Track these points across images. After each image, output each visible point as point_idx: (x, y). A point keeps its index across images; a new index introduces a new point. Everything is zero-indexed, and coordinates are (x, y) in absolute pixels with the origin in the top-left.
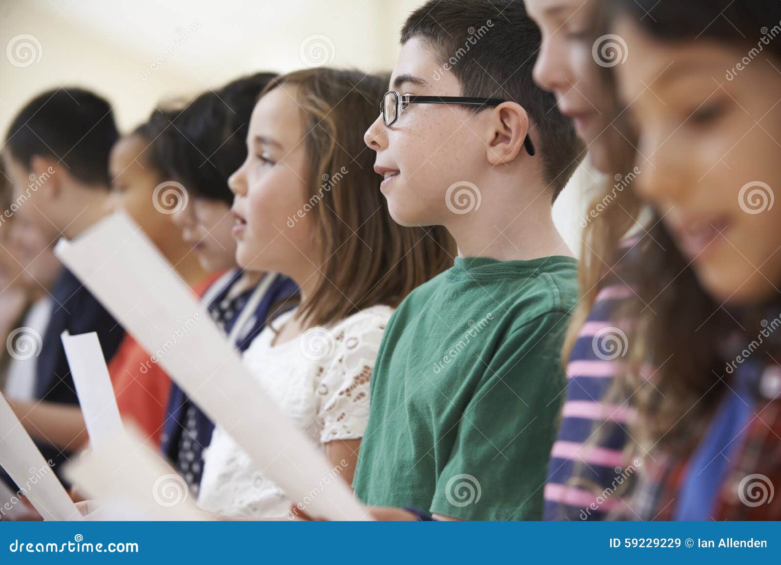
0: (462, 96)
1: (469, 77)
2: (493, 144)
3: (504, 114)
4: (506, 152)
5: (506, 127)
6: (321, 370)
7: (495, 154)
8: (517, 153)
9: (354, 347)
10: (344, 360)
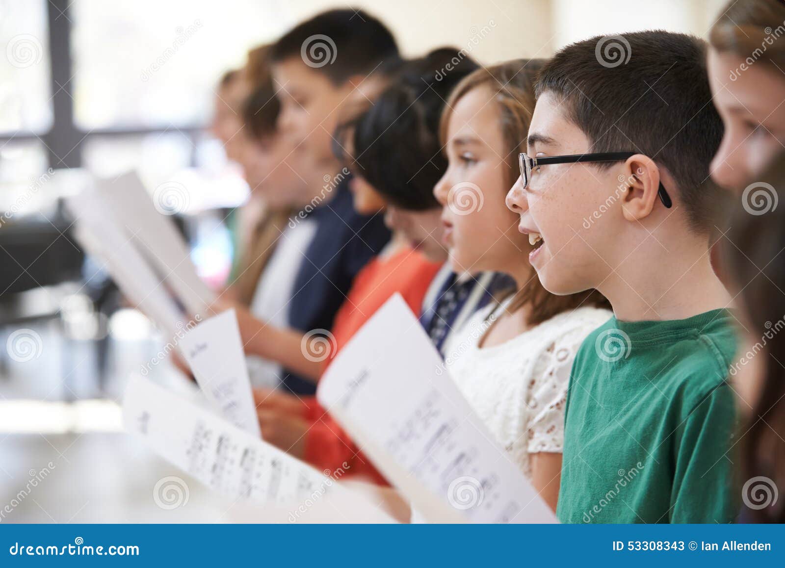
0: (590, 153)
1: (597, 131)
2: (628, 199)
3: (634, 167)
4: (642, 207)
5: (638, 180)
6: (533, 382)
7: (630, 210)
8: (652, 207)
9: (564, 359)
10: (554, 373)
